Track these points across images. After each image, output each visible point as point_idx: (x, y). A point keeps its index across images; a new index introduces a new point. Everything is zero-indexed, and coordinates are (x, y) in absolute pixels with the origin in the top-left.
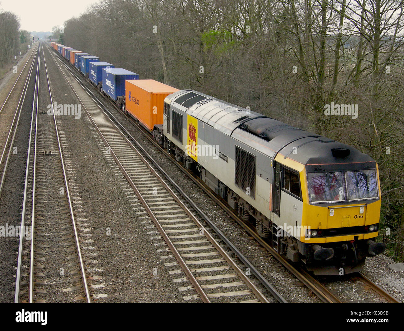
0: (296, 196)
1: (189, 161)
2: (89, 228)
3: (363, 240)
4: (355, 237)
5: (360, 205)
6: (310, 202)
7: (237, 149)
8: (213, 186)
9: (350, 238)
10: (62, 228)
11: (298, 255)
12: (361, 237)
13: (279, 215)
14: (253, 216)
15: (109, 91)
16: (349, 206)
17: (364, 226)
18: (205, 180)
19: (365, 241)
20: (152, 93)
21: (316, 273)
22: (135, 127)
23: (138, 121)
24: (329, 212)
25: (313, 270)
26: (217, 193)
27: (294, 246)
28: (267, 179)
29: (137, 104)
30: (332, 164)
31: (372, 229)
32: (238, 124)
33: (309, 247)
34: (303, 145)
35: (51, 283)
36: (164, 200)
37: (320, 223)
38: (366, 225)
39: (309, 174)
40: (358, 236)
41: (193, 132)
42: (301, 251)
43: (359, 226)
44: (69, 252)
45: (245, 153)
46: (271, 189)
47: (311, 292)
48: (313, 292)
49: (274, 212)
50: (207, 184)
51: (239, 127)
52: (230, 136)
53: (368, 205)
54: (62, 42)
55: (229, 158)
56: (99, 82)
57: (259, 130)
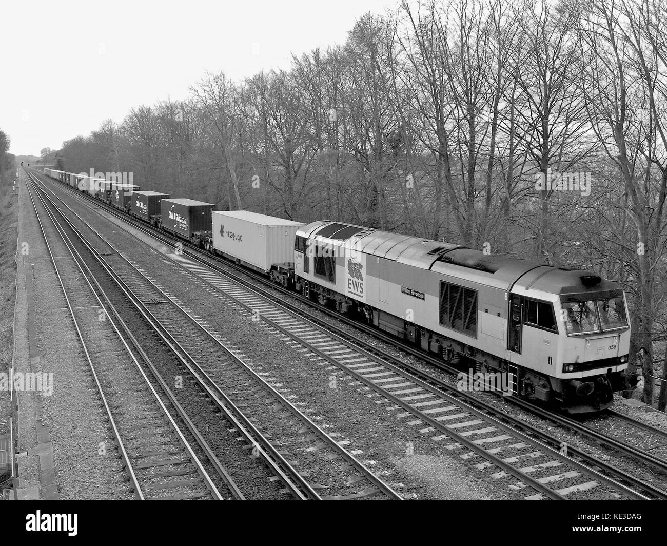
0: (548, 329)
1: (347, 304)
2: (280, 383)
3: (616, 372)
4: (608, 370)
5: (613, 335)
6: (567, 334)
7: (443, 284)
8: (395, 329)
9: (603, 371)
10: (246, 385)
11: (552, 393)
12: (614, 369)
13: (519, 352)
14: (472, 358)
15: (175, 226)
16: (604, 336)
17: (617, 357)
18: (379, 323)
19: (618, 374)
20: (267, 226)
21: (572, 411)
22: (232, 268)
23: (239, 261)
24: (586, 344)
25: (567, 409)
26: (402, 337)
27: (544, 384)
28: (499, 315)
29: (238, 241)
30: (584, 293)
31: (622, 360)
32: (436, 256)
33: (566, 383)
34: (543, 274)
35: (286, 444)
36: (338, 349)
37: (578, 356)
38: (619, 356)
39: (564, 304)
40: (611, 369)
41: (357, 269)
42: (556, 387)
43: (612, 358)
44: (278, 410)
45: (459, 287)
46: (506, 325)
47: (574, 431)
48: (575, 431)
49: (510, 350)
50: (381, 327)
51: (439, 259)
52: (430, 270)
53: (621, 335)
54: (60, 166)
55: (426, 295)
56: (152, 216)
57: (471, 262)
